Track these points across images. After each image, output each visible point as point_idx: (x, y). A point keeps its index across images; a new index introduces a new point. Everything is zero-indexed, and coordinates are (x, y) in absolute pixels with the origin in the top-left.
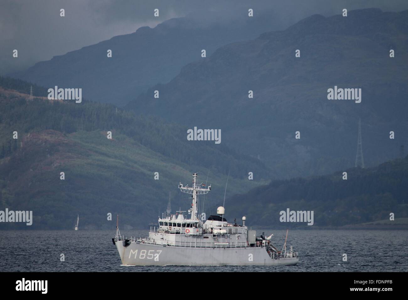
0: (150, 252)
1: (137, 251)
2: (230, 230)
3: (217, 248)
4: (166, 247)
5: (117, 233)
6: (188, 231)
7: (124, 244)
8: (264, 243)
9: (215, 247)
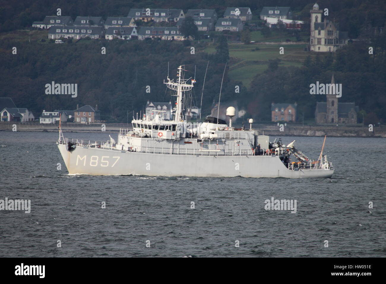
0: (104, 158)
1: (85, 157)
2: (228, 134)
3: (203, 155)
4: (125, 152)
5: (60, 135)
6: (161, 135)
7: (68, 148)
8: (277, 151)
9: (200, 155)
